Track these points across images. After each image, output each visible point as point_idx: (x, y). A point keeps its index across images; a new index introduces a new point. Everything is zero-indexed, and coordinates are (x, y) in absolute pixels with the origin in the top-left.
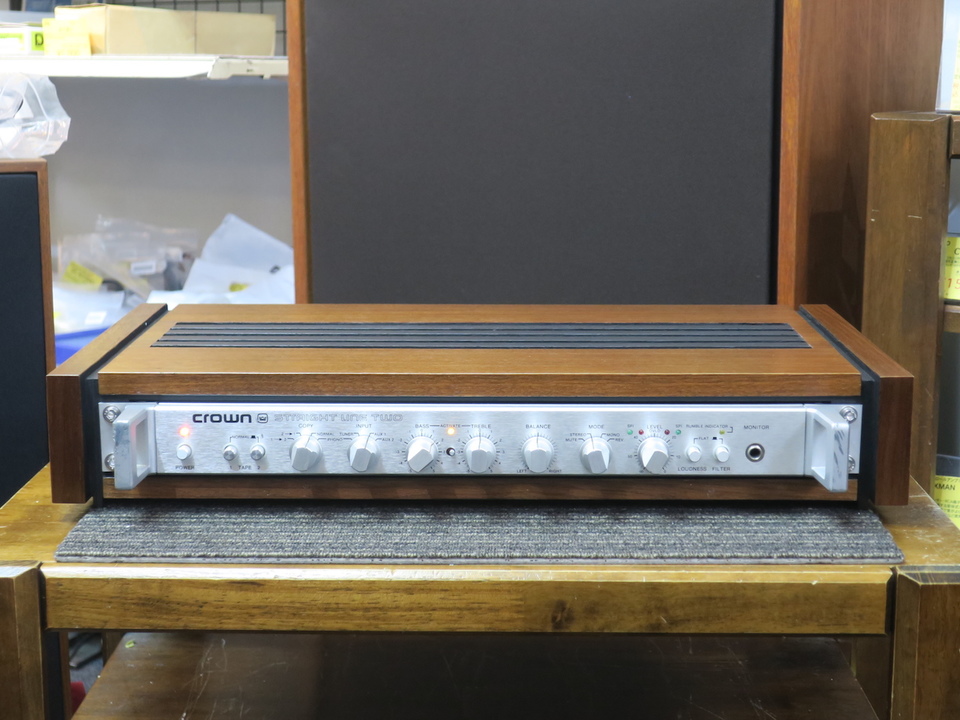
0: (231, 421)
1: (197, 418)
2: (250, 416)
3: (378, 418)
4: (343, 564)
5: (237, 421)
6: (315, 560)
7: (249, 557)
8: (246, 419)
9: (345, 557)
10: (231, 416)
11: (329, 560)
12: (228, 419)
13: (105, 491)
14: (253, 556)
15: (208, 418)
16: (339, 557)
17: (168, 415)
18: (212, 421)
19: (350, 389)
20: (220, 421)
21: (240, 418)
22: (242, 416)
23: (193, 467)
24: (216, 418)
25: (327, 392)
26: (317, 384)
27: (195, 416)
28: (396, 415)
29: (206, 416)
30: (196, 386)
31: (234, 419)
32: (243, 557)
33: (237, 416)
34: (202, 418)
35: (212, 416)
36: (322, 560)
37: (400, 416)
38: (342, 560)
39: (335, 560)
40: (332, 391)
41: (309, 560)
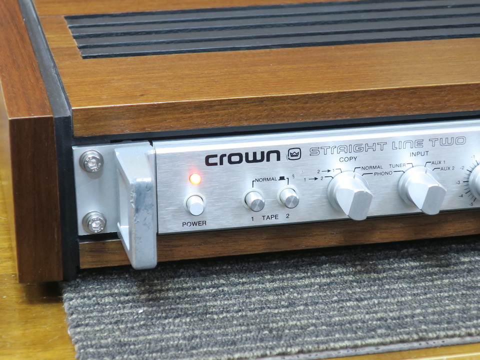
0: (255, 160)
1: (211, 160)
2: (278, 153)
3: (437, 143)
4: (458, 345)
5: (262, 160)
6: (423, 344)
7: (342, 348)
8: (273, 156)
9: (460, 336)
10: (255, 154)
11: (439, 342)
12: (251, 158)
13: (81, 260)
14: (346, 348)
15: (225, 159)
16: (453, 336)
17: (173, 157)
18: (230, 162)
19: (395, 106)
20: (240, 161)
21: (266, 156)
22: (269, 153)
23: (205, 223)
24: (235, 159)
25: (366, 112)
26: (354, 104)
27: (208, 158)
28: (459, 138)
29: (222, 156)
30: (202, 117)
31: (259, 157)
32: (334, 349)
33: (262, 153)
34: (217, 160)
35: (230, 156)
36: (431, 343)
37: (463, 138)
38: (456, 340)
39: (448, 341)
40: (372, 111)
41: (416, 345)
